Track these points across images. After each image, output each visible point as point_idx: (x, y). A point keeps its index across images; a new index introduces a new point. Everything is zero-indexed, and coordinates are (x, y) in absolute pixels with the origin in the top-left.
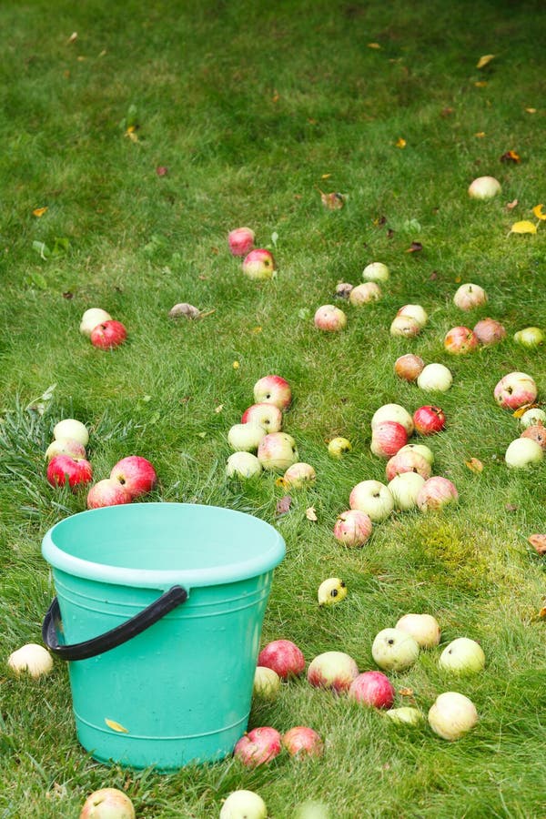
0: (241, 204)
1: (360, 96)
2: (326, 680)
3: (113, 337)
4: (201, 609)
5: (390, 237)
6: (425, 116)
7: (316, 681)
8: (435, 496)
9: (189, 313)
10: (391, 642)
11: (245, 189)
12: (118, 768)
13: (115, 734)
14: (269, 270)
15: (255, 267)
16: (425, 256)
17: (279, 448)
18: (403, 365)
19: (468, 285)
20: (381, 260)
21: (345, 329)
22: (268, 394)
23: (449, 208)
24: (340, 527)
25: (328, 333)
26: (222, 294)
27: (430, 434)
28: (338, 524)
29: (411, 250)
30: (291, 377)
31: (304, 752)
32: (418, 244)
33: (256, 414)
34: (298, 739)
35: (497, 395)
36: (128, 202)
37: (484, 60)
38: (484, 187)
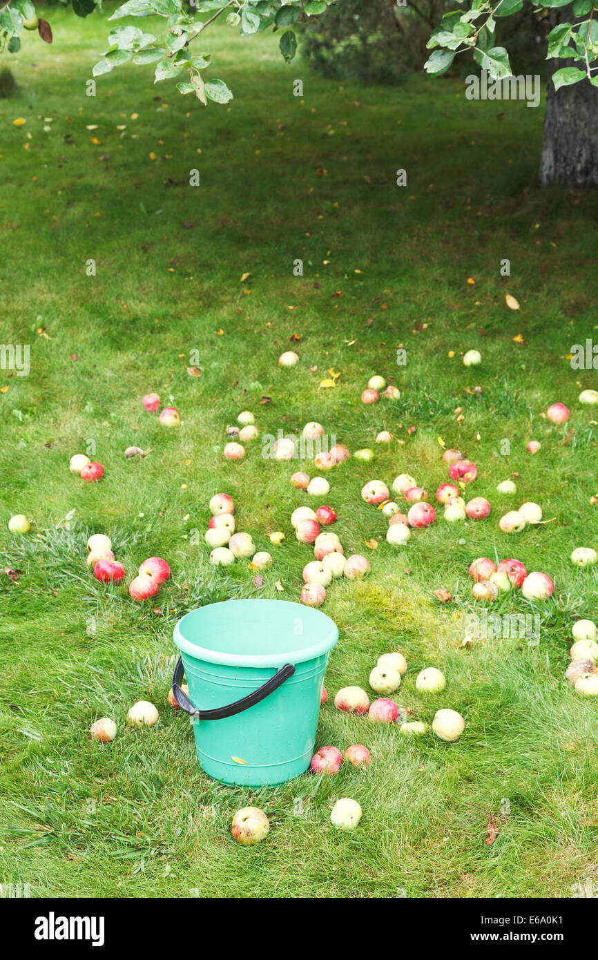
0: (137, 377)
1: (179, 302)
2: (350, 707)
3: (97, 473)
4: (299, 677)
5: (245, 394)
6: (225, 313)
7: (344, 708)
8: (358, 568)
9: (138, 452)
10: (384, 676)
11: (135, 367)
12: (242, 789)
13: (238, 765)
14: (177, 421)
15: (168, 419)
16: (274, 406)
17: (244, 543)
18: (297, 480)
19: (313, 423)
20: (245, 409)
21: (246, 456)
22: (220, 506)
23: (274, 373)
24: (307, 595)
25: (237, 460)
26: (155, 439)
27: (330, 524)
28: (304, 592)
29: (264, 402)
30: (230, 493)
31: (365, 762)
32: (268, 398)
33: (218, 521)
34: (357, 754)
35: (364, 496)
36: (63, 380)
37: (245, 276)
38: (288, 359)
